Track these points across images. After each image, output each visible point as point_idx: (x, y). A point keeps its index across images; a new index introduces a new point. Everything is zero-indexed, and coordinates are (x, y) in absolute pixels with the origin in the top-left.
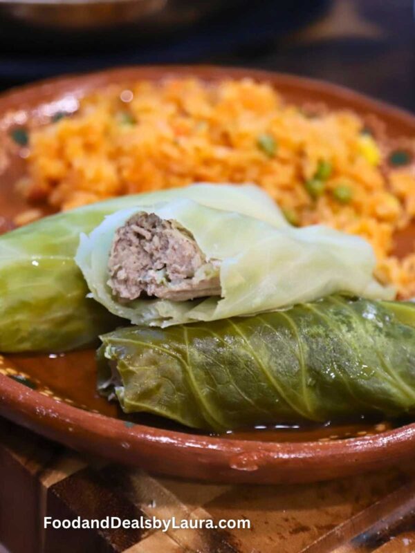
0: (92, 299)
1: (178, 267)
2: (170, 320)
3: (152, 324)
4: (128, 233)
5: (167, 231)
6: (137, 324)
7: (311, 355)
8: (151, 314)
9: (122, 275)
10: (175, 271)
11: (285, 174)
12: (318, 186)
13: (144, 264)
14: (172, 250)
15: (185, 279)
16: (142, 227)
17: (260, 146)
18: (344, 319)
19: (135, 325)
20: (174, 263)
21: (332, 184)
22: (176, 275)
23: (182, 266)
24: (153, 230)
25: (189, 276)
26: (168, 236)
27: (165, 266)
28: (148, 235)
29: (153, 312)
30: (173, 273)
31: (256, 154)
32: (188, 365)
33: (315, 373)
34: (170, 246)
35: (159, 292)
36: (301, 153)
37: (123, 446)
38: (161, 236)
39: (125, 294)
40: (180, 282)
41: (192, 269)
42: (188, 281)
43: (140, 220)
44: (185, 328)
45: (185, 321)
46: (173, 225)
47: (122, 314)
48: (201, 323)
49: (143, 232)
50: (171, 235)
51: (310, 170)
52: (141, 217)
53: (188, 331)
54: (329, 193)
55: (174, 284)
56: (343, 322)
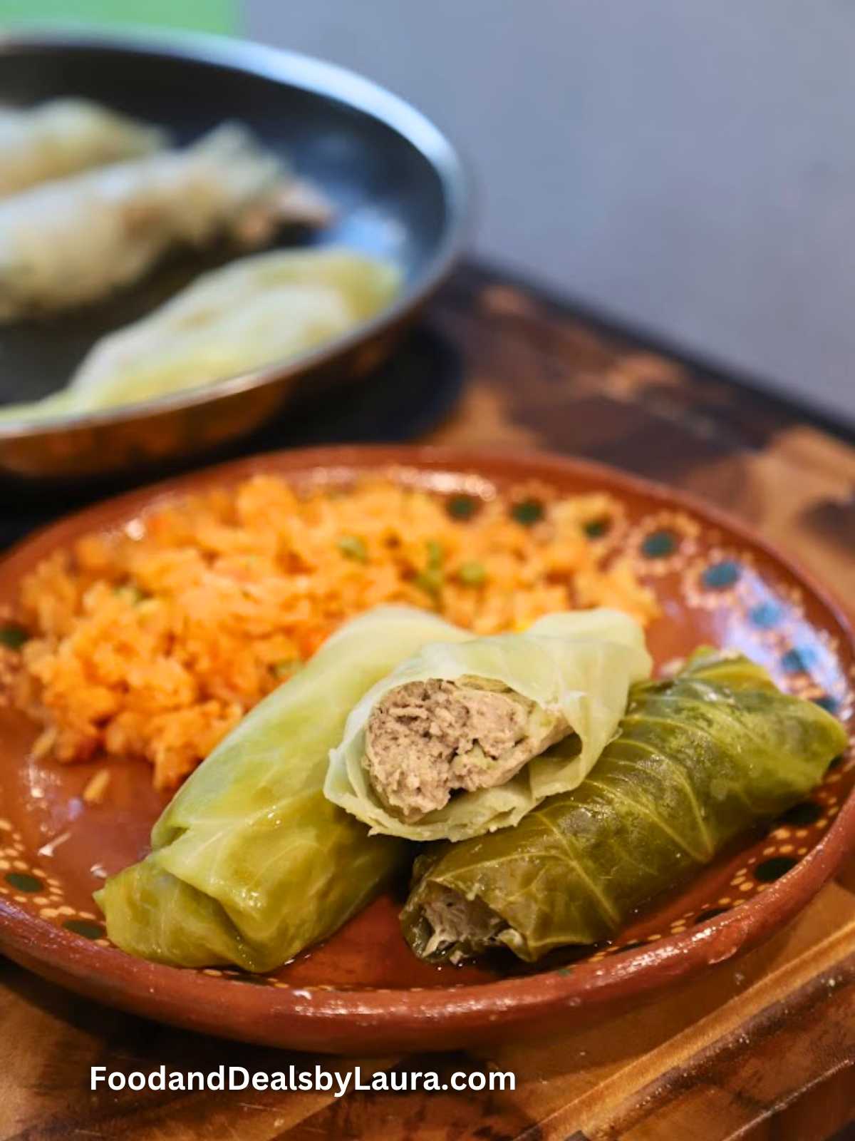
0: (379, 835)
1: (500, 735)
2: (514, 812)
3: (493, 828)
4: (384, 723)
5: (456, 695)
6: (462, 839)
7: (690, 777)
8: (483, 815)
9: (413, 782)
10: (497, 742)
11: (387, 578)
12: (436, 577)
13: (436, 753)
14: (480, 716)
15: (513, 747)
16: (405, 706)
17: (348, 554)
18: (691, 714)
19: (459, 842)
20: (489, 732)
21: (451, 566)
22: (501, 746)
23: (503, 731)
24: (426, 703)
25: (517, 739)
26: (462, 700)
27: (475, 741)
28: (423, 713)
29: (483, 811)
30: (492, 746)
31: (348, 567)
32: (571, 859)
33: (705, 796)
34: (473, 712)
35: (486, 781)
36: (393, 543)
37: (572, 1004)
38: (447, 705)
39: (427, 805)
40: (513, 754)
41: (521, 729)
42: (520, 747)
43: (399, 697)
44: (539, 815)
45: (534, 804)
46: (458, 684)
47: (430, 836)
48: (558, 797)
49: (411, 711)
50: (465, 698)
51: (420, 561)
52: (399, 692)
53: (546, 815)
54: (456, 580)
55: (506, 760)
56: (696, 718)
